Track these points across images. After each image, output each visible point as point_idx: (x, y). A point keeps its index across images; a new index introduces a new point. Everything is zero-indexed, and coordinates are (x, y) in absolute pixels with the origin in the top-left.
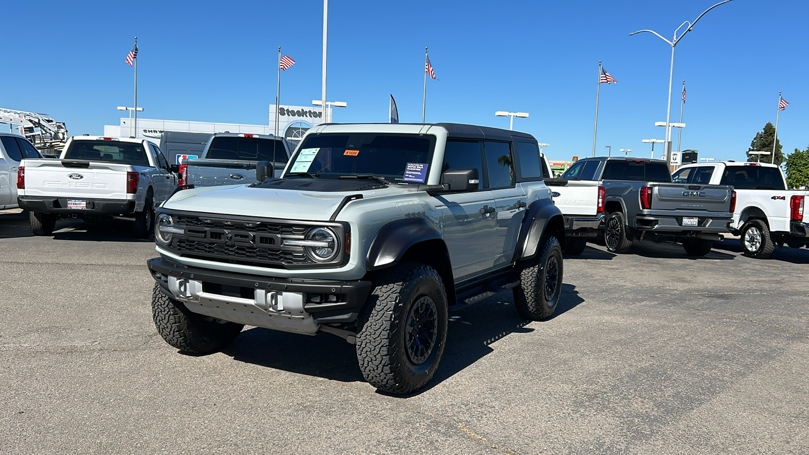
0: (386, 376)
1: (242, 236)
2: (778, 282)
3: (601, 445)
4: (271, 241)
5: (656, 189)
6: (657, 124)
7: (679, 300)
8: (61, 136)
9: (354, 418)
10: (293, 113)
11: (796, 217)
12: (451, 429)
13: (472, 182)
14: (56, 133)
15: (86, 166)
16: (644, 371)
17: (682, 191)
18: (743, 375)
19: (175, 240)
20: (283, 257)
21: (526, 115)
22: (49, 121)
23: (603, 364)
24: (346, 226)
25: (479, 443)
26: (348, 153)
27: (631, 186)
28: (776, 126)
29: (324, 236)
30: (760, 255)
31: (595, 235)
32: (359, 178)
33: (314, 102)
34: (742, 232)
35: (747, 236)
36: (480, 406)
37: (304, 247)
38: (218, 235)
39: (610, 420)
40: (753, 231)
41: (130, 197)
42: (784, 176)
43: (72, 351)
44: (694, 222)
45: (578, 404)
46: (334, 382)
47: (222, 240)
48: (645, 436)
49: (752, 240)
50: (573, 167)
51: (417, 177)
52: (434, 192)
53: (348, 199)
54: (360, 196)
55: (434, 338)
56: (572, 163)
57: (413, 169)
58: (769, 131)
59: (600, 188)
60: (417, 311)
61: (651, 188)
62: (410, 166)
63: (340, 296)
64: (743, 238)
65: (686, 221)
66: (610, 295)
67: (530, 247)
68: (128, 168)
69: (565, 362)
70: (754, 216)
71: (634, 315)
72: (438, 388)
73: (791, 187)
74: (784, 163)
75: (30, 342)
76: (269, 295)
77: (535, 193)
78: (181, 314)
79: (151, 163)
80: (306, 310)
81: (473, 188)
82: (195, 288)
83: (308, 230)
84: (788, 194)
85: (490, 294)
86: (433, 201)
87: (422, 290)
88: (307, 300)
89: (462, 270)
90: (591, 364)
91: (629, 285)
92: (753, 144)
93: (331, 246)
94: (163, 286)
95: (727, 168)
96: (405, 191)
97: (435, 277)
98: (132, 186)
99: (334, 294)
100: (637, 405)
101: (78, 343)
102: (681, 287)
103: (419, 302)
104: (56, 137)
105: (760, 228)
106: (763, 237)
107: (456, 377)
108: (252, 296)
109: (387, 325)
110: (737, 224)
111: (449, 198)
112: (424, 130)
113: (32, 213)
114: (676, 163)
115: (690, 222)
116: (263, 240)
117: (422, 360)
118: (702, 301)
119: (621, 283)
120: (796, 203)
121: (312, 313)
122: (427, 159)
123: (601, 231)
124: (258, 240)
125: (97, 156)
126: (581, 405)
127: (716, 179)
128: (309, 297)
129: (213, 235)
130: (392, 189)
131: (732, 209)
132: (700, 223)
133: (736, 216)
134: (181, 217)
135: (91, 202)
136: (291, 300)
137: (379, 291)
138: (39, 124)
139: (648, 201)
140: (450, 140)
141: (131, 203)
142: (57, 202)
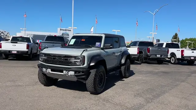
0: (93, 90)
1: (60, 59)
2: (178, 69)
3: (141, 104)
4: (67, 60)
5: (151, 48)
6: (150, 33)
7: (156, 73)
8: (8, 35)
9: (86, 99)
10: (64, 30)
11: (182, 55)
12: (108, 101)
13: (111, 47)
14: (7, 35)
15: (17, 43)
16: (149, 89)
17: (157, 49)
18: (171, 90)
19: (44, 60)
20: (70, 63)
21: (120, 31)
22: (5, 32)
23: (140, 87)
24: (84, 56)
25: (114, 104)
26: (82, 40)
27: (145, 48)
28: (178, 34)
29: (79, 59)
30: (174, 64)
31: (137, 59)
32: (85, 46)
33: (69, 27)
34: (170, 58)
35: (171, 59)
36: (114, 96)
37: (75, 61)
38: (55, 59)
39: (142, 99)
40: (173, 58)
41: (27, 50)
42: (180, 45)
43: (19, 86)
44: (159, 56)
45: (135, 96)
46: (80, 92)
47: (56, 60)
48: (150, 102)
49: (173, 60)
50: (131, 43)
51: (98, 45)
52: (102, 49)
53: (84, 50)
54: (87, 50)
55: (103, 82)
56: (131, 42)
57: (98, 44)
58: (176, 35)
59: (138, 48)
60: (99, 75)
61: (149, 48)
62: (97, 43)
63: (83, 72)
64: (171, 60)
65: (157, 56)
66: (141, 73)
67: (123, 61)
68: (26, 43)
69: (132, 87)
70: (173, 55)
71: (147, 77)
72: (104, 93)
73: (181, 48)
74: (180, 43)
75: (8, 84)
76: (67, 72)
77: (124, 49)
78: (45, 77)
79: (32, 42)
80: (75, 75)
81: (111, 48)
82: (49, 71)
83: (75, 57)
84: (181, 49)
85: (114, 72)
86: (102, 51)
87: (101, 71)
88: (75, 73)
89: (109, 66)
90: (137, 87)
91: (145, 70)
92: (172, 38)
93: (81, 61)
94: (41, 70)
95: (167, 44)
96: (96, 49)
97: (103, 68)
98: (28, 48)
99: (82, 72)
100: (148, 96)
101: (20, 84)
102: (157, 71)
103: (100, 73)
104: (7, 36)
105: (174, 57)
106: (175, 59)
107: (108, 90)
108: (63, 72)
109: (93, 78)
110: (169, 56)
111: (106, 50)
112: (100, 35)
113: (3, 54)
114: (155, 42)
115: (158, 56)
116: (65, 60)
117: (100, 86)
118: (161, 74)
119: (143, 70)
120: (182, 51)
121: (76, 76)
122: (101, 42)
123: (138, 58)
124: (64, 60)
125: (18, 41)
126: (136, 96)
127: (164, 46)
128: (76, 72)
129: (54, 59)
130: (93, 48)
131: (168, 53)
132: (161, 56)
133: (169, 55)
134: (46, 55)
135: (18, 51)
136: (72, 73)
137: (91, 71)
138: (3, 32)
139: (149, 51)
140: (106, 37)
141: (27, 52)
142: (10, 51)
